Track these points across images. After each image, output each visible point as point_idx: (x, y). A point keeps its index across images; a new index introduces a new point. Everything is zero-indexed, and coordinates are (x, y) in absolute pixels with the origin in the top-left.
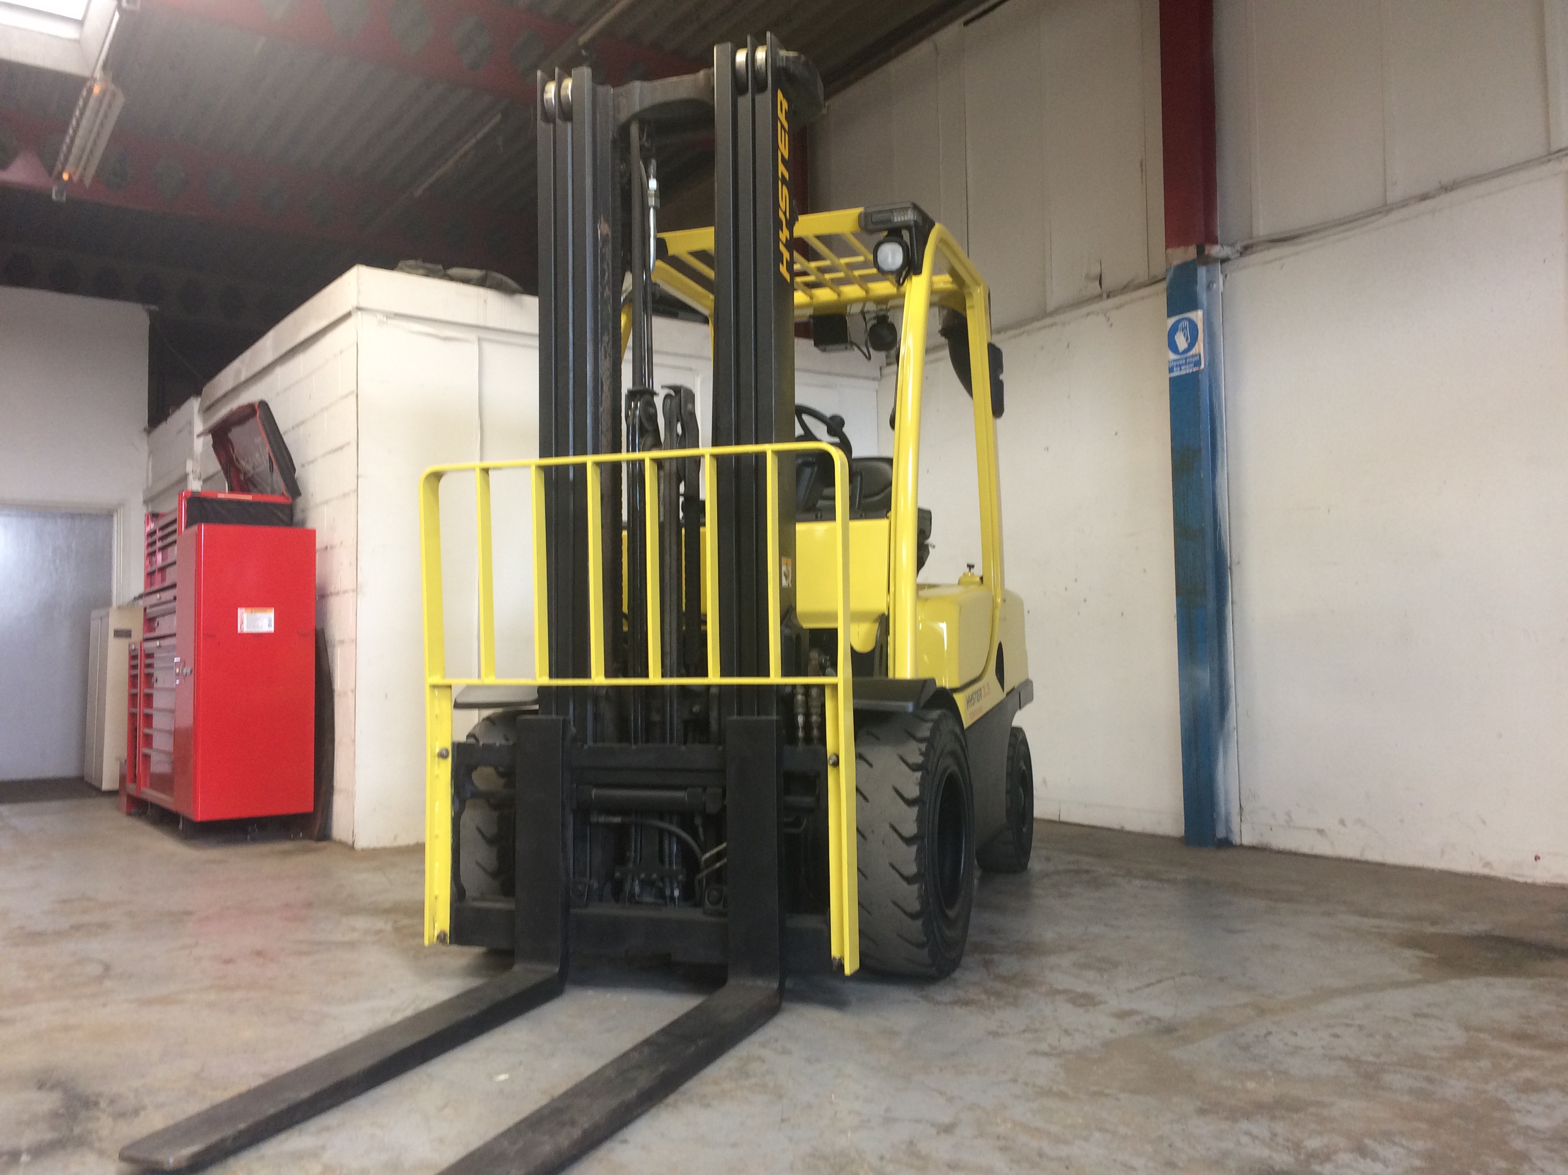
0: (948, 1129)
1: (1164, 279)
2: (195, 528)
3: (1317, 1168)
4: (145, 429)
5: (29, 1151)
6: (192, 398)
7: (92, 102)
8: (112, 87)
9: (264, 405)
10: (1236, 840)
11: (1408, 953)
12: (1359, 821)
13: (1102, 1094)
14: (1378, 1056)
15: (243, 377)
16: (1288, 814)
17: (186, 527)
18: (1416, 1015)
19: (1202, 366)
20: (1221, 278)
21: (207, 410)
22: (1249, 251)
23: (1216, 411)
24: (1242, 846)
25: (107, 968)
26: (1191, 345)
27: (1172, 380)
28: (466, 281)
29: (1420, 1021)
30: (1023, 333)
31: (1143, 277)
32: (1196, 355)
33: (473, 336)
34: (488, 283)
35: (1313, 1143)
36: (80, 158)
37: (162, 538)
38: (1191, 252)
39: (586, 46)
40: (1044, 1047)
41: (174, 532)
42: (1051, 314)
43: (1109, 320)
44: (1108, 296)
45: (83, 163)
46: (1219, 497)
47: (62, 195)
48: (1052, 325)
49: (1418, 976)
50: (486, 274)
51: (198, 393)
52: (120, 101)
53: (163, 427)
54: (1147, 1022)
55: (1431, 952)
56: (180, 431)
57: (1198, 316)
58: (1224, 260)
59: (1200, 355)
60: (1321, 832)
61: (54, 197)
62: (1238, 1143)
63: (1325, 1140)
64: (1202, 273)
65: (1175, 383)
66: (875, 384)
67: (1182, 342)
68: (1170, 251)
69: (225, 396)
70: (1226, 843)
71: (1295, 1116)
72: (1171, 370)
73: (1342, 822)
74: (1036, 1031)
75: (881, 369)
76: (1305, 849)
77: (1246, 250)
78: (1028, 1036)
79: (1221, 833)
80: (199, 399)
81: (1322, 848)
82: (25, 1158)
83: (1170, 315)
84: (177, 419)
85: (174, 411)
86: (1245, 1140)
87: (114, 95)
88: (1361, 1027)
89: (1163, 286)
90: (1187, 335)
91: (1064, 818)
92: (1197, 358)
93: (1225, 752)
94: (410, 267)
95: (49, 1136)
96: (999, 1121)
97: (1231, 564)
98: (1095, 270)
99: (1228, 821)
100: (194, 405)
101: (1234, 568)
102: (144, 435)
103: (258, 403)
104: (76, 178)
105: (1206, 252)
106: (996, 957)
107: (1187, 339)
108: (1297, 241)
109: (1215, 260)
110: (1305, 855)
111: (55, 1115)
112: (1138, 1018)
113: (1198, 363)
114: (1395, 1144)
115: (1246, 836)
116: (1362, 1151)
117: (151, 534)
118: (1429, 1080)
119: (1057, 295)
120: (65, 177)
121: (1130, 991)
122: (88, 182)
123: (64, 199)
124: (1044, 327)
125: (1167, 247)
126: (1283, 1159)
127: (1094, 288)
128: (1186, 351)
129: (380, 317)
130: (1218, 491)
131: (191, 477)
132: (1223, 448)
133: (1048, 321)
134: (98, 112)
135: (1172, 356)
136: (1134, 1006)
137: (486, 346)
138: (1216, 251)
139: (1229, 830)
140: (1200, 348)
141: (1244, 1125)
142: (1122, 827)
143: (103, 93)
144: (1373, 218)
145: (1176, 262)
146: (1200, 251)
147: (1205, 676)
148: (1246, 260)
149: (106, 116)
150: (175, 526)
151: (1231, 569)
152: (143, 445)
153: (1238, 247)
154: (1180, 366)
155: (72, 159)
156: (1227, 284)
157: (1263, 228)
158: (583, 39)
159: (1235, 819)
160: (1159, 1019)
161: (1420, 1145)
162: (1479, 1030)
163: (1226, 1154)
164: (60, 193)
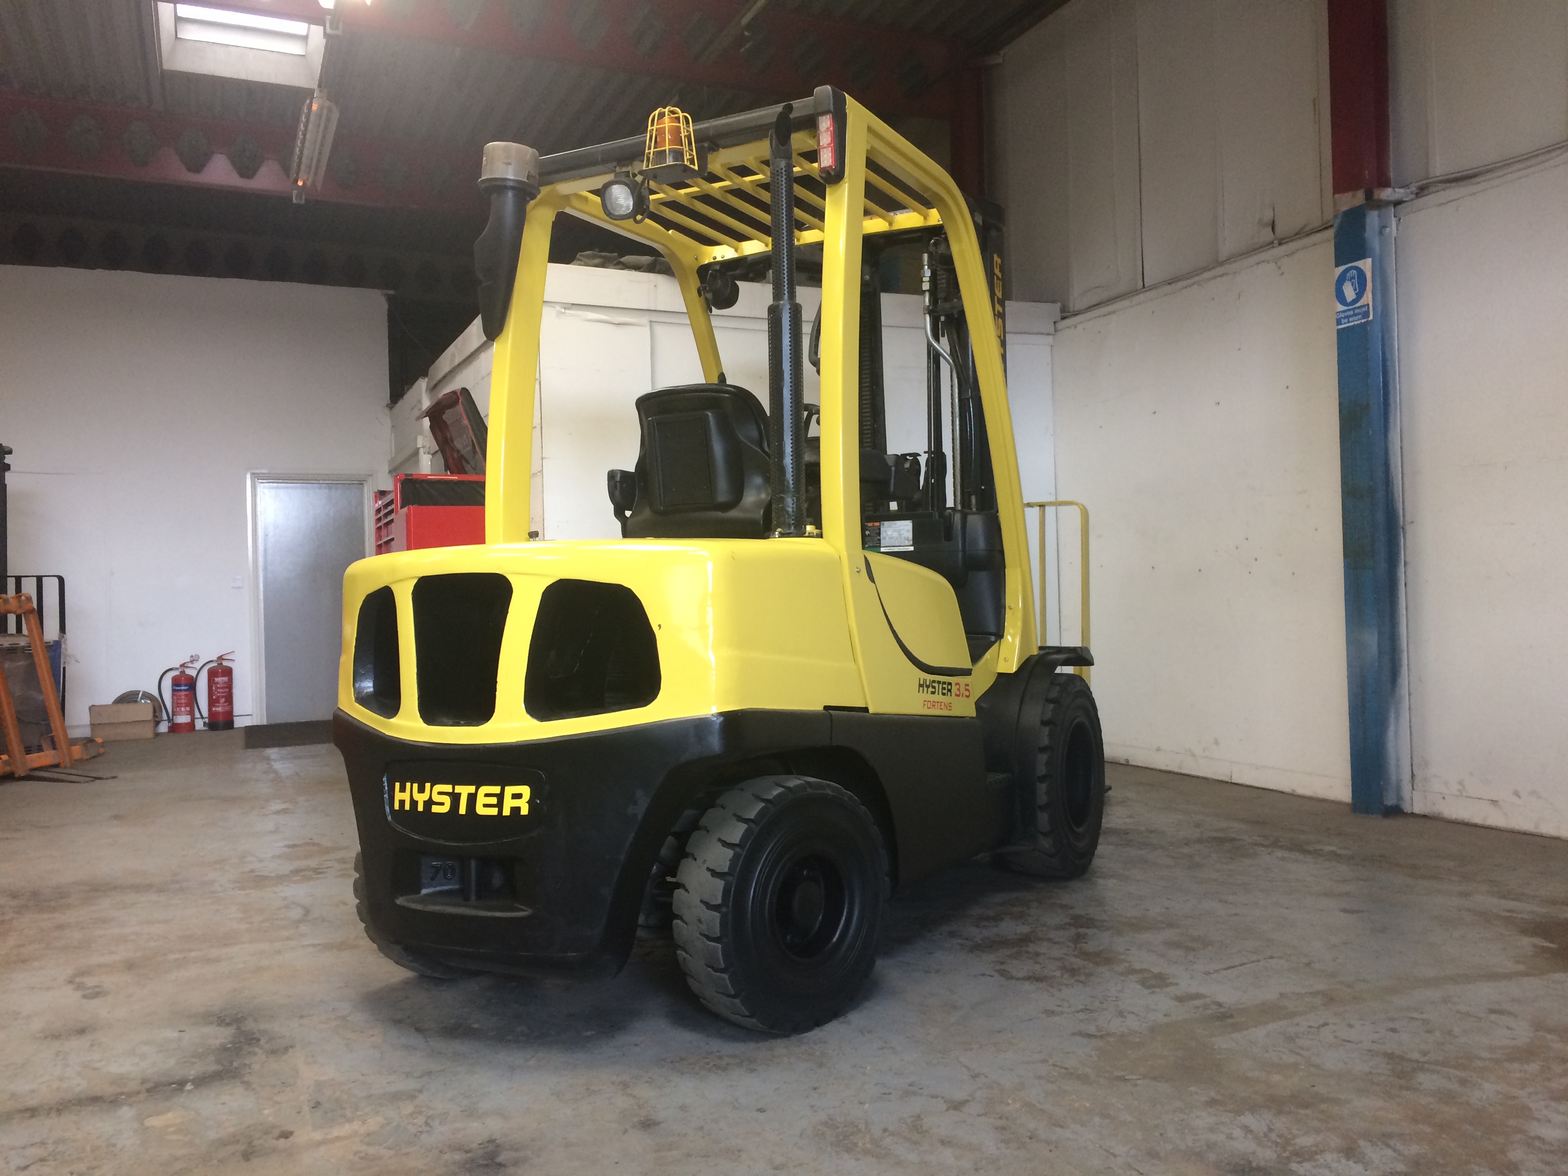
0: (957, 1106)
1: (1331, 226)
2: (405, 509)
3: (1294, 1166)
4: (387, 405)
5: (193, 1082)
6: (420, 379)
7: (312, 118)
8: (328, 103)
9: (465, 391)
10: (1407, 808)
11: (1527, 942)
12: (1533, 793)
13: (1123, 1079)
14: (1425, 1054)
15: (456, 363)
16: (1461, 783)
17: (400, 509)
18: (1492, 1011)
19: (1371, 318)
20: (1394, 221)
21: (433, 388)
22: (1425, 192)
23: (1389, 364)
24: (1413, 815)
25: (307, 911)
26: (1360, 295)
27: (1339, 332)
28: (637, 268)
29: (1493, 1017)
30: (1193, 284)
31: (1316, 223)
32: (1364, 306)
33: (644, 320)
34: (658, 268)
35: (1305, 1141)
36: (310, 167)
37: (386, 515)
38: (1358, 198)
39: (748, 27)
40: (1092, 1029)
41: (392, 511)
42: (1222, 264)
43: (1280, 268)
44: (1280, 244)
45: (313, 169)
46: (1391, 453)
47: (301, 199)
48: (1221, 276)
49: (1521, 968)
50: (655, 261)
51: (425, 374)
52: (336, 115)
53: (400, 403)
54: (1206, 1007)
55: (1552, 942)
56: (413, 408)
57: (1366, 265)
58: (1397, 203)
59: (1368, 305)
60: (1494, 802)
61: (294, 201)
62: (1230, 1137)
63: (1319, 1138)
64: (1373, 218)
65: (1344, 337)
66: (1050, 339)
67: (1349, 292)
68: (1337, 196)
69: (444, 377)
70: (1396, 811)
71: (1302, 1112)
72: (1339, 322)
73: (1517, 794)
74: (1092, 1011)
75: (1055, 323)
76: (1478, 820)
77: (1422, 191)
78: (1081, 1016)
79: (1390, 801)
80: (427, 379)
81: (1496, 819)
82: (189, 1087)
83: (1337, 265)
84: (410, 396)
85: (408, 390)
86: (1238, 1133)
87: (330, 110)
88: (1425, 1022)
89: (1330, 233)
90: (1355, 285)
91: (1236, 779)
92: (1364, 309)
93: (1397, 718)
94: (587, 257)
95: (213, 1068)
96: (1010, 1101)
97: (1404, 522)
98: (1268, 216)
99: (1399, 789)
100: (422, 384)
101: (1409, 528)
102: (387, 411)
103: (460, 390)
104: (309, 183)
105: (1376, 197)
106: (1090, 932)
107: (1355, 290)
108: (1474, 180)
109: (1388, 203)
110: (1476, 826)
111: (224, 1049)
112: (1197, 1002)
113: (1366, 314)
114: (1388, 1146)
115: (1418, 804)
116: (1350, 1152)
117: (379, 511)
118: (1463, 1082)
119: (1228, 245)
120: (300, 183)
121: (1207, 973)
122: (319, 188)
123: (303, 202)
124: (1215, 278)
125: (1334, 193)
126: (1266, 1155)
127: (1267, 235)
128: (1355, 301)
129: (558, 308)
130: (1391, 447)
131: (421, 451)
132: (1396, 402)
133: (1219, 270)
134: (319, 125)
135: (1341, 308)
136: (1202, 990)
137: (658, 329)
138: (1387, 194)
139: (1400, 798)
140: (1368, 298)
141: (1248, 1119)
142: (1293, 790)
143: (321, 108)
144: (1553, 154)
145: (1345, 208)
146: (1369, 196)
147: (1371, 639)
148: (1421, 201)
149: (326, 128)
150: (393, 506)
151: (1403, 529)
152: (386, 420)
153: (1413, 188)
154: (1348, 317)
155: (303, 167)
156: (1400, 228)
157: (1439, 168)
158: (745, 21)
159: (1406, 787)
160: (1220, 1005)
161: (1415, 1149)
162: (1550, 1031)
163: (1210, 1146)
164: (299, 196)
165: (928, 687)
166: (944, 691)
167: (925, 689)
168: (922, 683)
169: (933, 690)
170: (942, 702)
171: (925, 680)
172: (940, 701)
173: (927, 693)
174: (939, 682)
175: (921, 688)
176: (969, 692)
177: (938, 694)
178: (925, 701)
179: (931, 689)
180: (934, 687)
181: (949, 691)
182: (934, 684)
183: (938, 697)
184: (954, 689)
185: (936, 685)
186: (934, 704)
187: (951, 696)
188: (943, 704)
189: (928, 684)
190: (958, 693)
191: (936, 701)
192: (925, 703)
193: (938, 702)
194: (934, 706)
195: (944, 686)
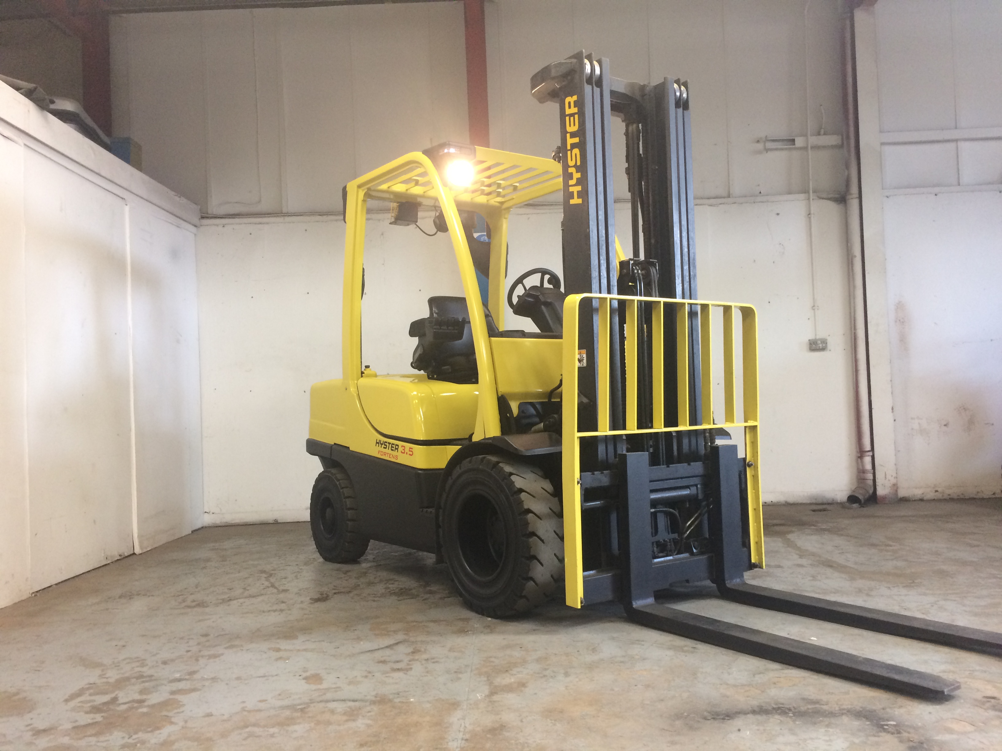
165: (382, 444)
166: (392, 448)
167: (380, 445)
168: (378, 441)
169: (385, 447)
170: (390, 454)
171: (380, 441)
172: (389, 453)
173: (381, 447)
174: (389, 443)
175: (377, 444)
176: (413, 452)
177: (389, 449)
178: (379, 451)
179: (383, 446)
180: (386, 445)
181: (397, 449)
182: (386, 444)
183: (390, 451)
184: (400, 449)
185: (388, 445)
186: (385, 454)
187: (398, 452)
188: (391, 455)
189: (382, 442)
190: (403, 451)
191: (386, 452)
192: (379, 452)
193: (388, 454)
194: (385, 455)
195: (393, 446)
